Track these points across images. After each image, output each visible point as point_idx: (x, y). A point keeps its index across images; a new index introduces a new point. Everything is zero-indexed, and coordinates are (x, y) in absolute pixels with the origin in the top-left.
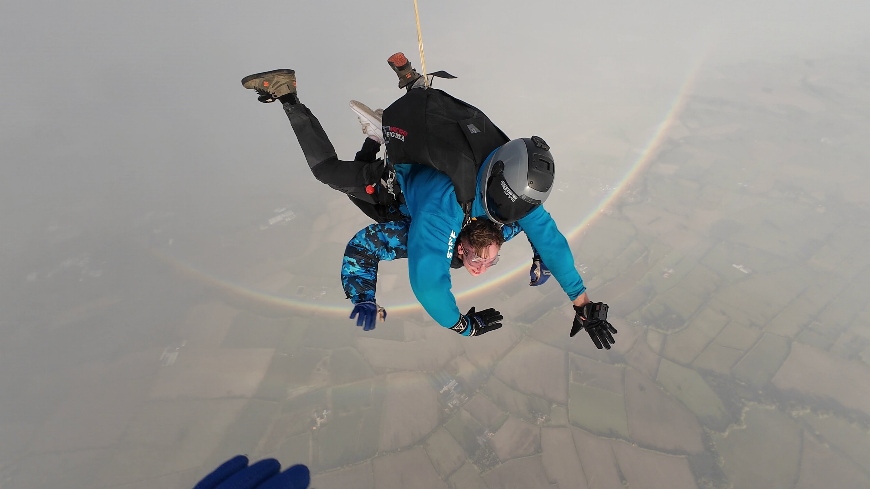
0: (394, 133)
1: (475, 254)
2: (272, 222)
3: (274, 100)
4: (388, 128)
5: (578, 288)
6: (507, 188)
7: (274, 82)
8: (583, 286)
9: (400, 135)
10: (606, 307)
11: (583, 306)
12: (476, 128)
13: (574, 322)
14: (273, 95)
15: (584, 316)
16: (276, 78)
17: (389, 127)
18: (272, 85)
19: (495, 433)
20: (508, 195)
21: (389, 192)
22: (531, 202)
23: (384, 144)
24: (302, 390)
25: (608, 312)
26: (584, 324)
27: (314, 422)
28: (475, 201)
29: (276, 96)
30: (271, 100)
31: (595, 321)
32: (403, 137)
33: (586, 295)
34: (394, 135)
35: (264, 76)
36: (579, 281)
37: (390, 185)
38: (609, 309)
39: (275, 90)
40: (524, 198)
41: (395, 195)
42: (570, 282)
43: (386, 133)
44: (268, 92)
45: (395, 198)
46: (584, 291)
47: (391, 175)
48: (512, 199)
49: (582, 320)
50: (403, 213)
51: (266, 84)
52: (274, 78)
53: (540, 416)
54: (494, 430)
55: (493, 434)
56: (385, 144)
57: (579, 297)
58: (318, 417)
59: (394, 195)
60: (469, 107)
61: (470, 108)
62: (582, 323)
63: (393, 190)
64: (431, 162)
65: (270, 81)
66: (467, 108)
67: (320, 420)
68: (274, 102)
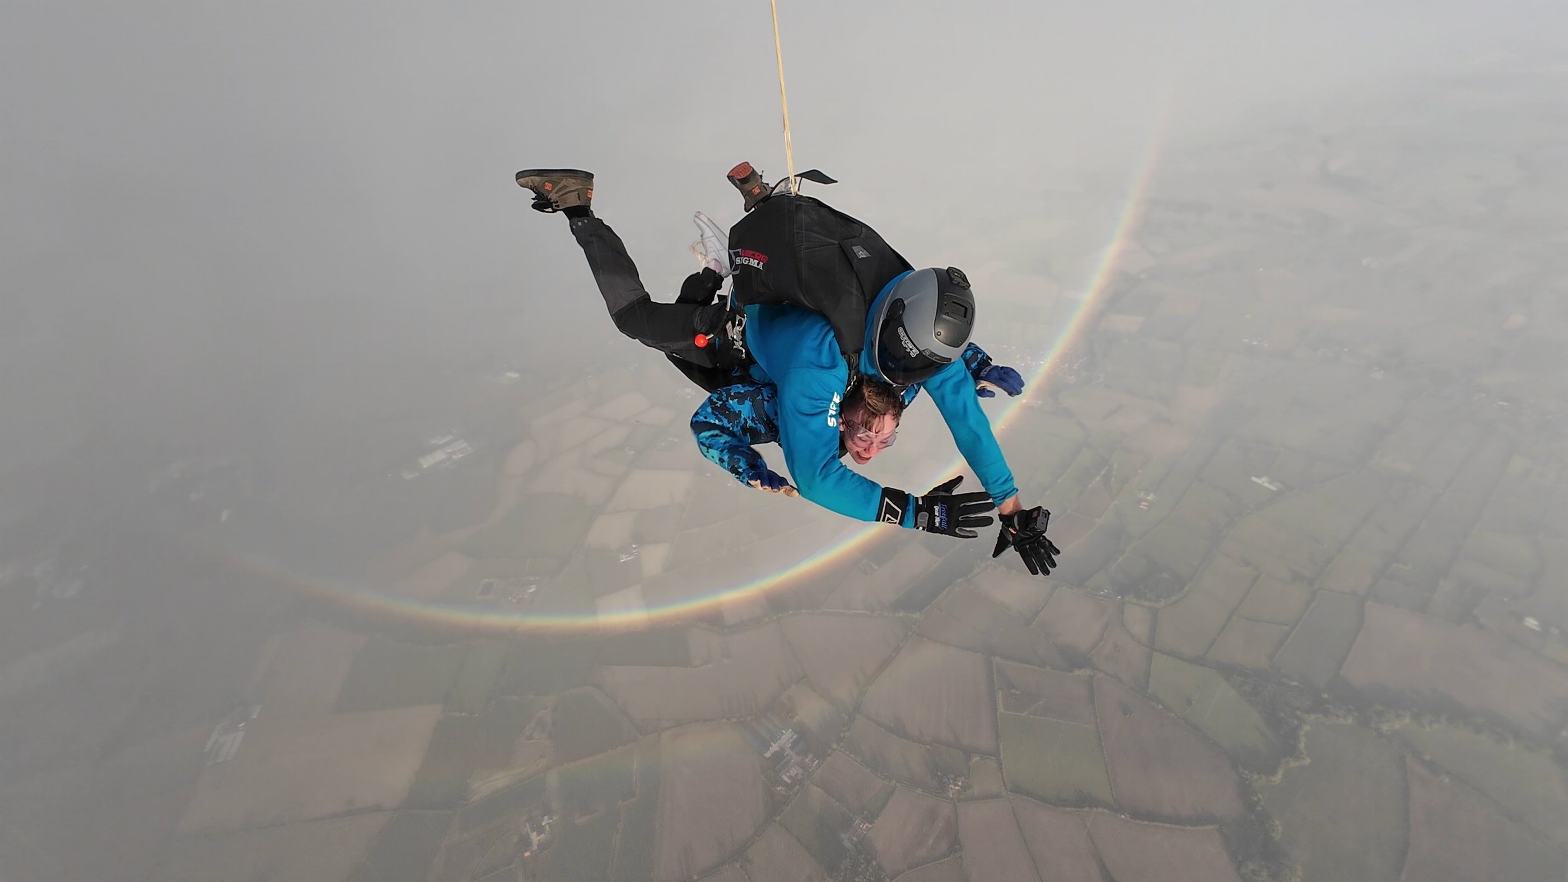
0: (748, 259)
1: (863, 426)
2: (427, 462)
3: (554, 211)
4: (738, 252)
5: (1007, 487)
6: (906, 338)
7: (561, 185)
8: (1013, 485)
9: (757, 262)
10: (1047, 514)
11: (1013, 514)
12: (865, 251)
13: (998, 538)
14: (554, 205)
15: (1015, 527)
16: (564, 180)
17: (740, 250)
18: (555, 190)
19: (874, 822)
20: (907, 347)
21: (735, 347)
22: (938, 360)
23: (731, 276)
24: (500, 780)
25: (1049, 521)
26: (1013, 539)
27: (526, 842)
28: (863, 351)
29: (558, 206)
30: (550, 210)
31: (1029, 535)
32: (761, 264)
33: (1017, 499)
34: (747, 262)
35: (549, 175)
36: (1008, 478)
37: (737, 336)
38: (1050, 516)
39: (559, 197)
40: (927, 353)
41: (744, 351)
42: (995, 479)
43: (734, 260)
44: (549, 197)
45: (744, 355)
46: (1015, 493)
47: (739, 321)
48: (912, 354)
49: (1011, 533)
50: (755, 378)
51: (548, 186)
52: (562, 180)
53: (951, 781)
54: (871, 818)
55: (870, 826)
56: (733, 275)
57: (1007, 500)
58: (534, 831)
59: (742, 351)
60: (854, 222)
61: (856, 223)
62: (1011, 539)
63: (741, 343)
64: (802, 298)
65: (554, 184)
66: (852, 224)
67: (537, 836)
68: (554, 214)
